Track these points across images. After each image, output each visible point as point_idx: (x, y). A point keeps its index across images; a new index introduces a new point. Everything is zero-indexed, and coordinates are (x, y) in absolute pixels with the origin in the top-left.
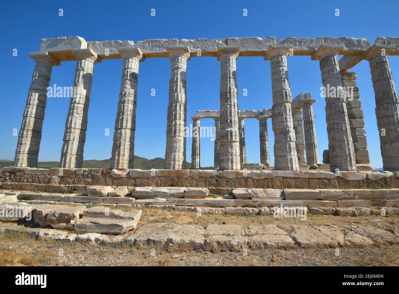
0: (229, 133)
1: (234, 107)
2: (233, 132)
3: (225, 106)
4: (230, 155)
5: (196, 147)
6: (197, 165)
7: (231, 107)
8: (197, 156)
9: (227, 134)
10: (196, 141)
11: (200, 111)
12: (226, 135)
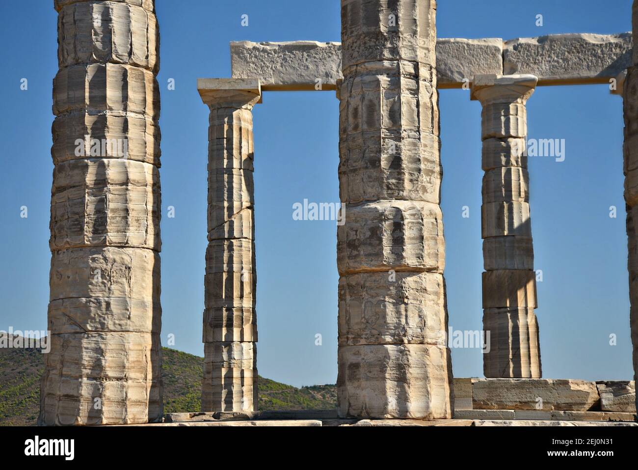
0: (386, 225)
1: (412, 83)
2: (408, 221)
3: (367, 78)
4: (388, 339)
5: (231, 272)
6: (236, 381)
7: (395, 85)
8: (236, 332)
9: (376, 234)
10: (231, 237)
11: (250, 45)
12: (368, 234)
